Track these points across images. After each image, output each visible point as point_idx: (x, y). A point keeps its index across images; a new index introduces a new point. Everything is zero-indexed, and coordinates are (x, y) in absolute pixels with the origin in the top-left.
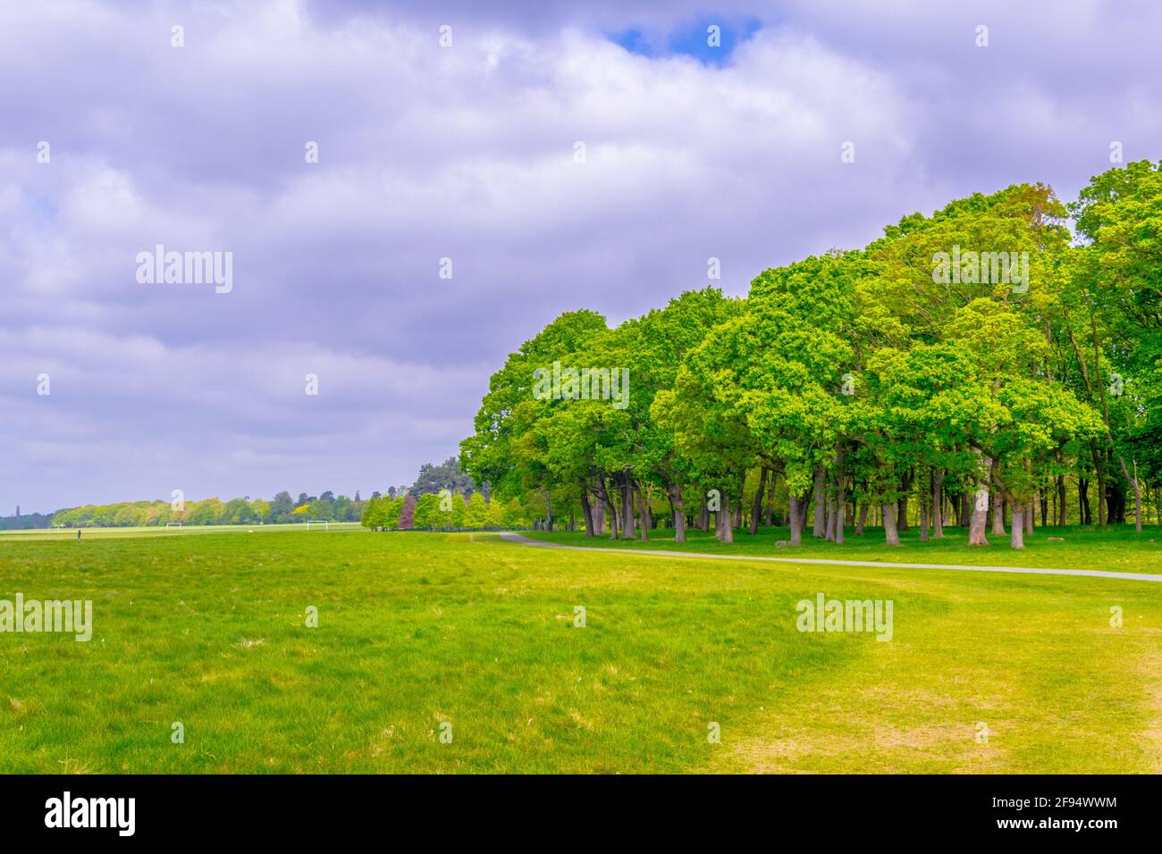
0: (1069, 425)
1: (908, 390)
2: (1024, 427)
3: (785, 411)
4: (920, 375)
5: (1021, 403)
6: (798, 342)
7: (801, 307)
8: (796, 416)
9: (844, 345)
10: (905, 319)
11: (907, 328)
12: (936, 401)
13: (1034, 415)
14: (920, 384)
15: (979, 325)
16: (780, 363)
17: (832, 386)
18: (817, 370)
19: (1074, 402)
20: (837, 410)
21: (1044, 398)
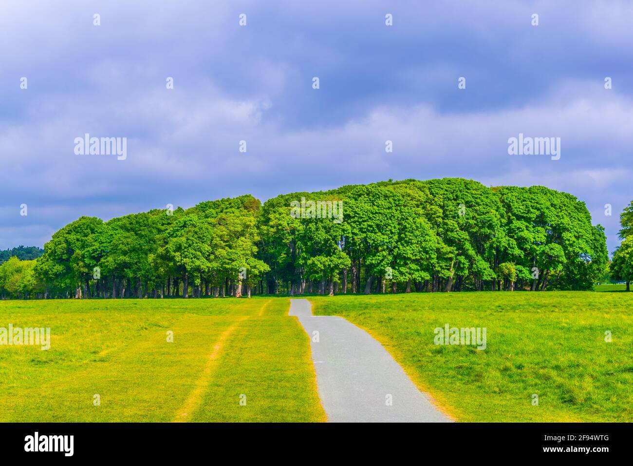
0: (262, 269)
1: (227, 261)
2: (253, 270)
3: (196, 264)
4: (230, 257)
5: (252, 264)
6: (199, 247)
7: (198, 237)
8: (199, 266)
9: (210, 248)
10: (225, 242)
11: (224, 244)
12: (234, 263)
13: (255, 267)
14: (230, 260)
15: (242, 245)
16: (194, 252)
17: (208, 259)
18: (203, 254)
19: (263, 263)
20: (209, 265)
21: (257, 263)
